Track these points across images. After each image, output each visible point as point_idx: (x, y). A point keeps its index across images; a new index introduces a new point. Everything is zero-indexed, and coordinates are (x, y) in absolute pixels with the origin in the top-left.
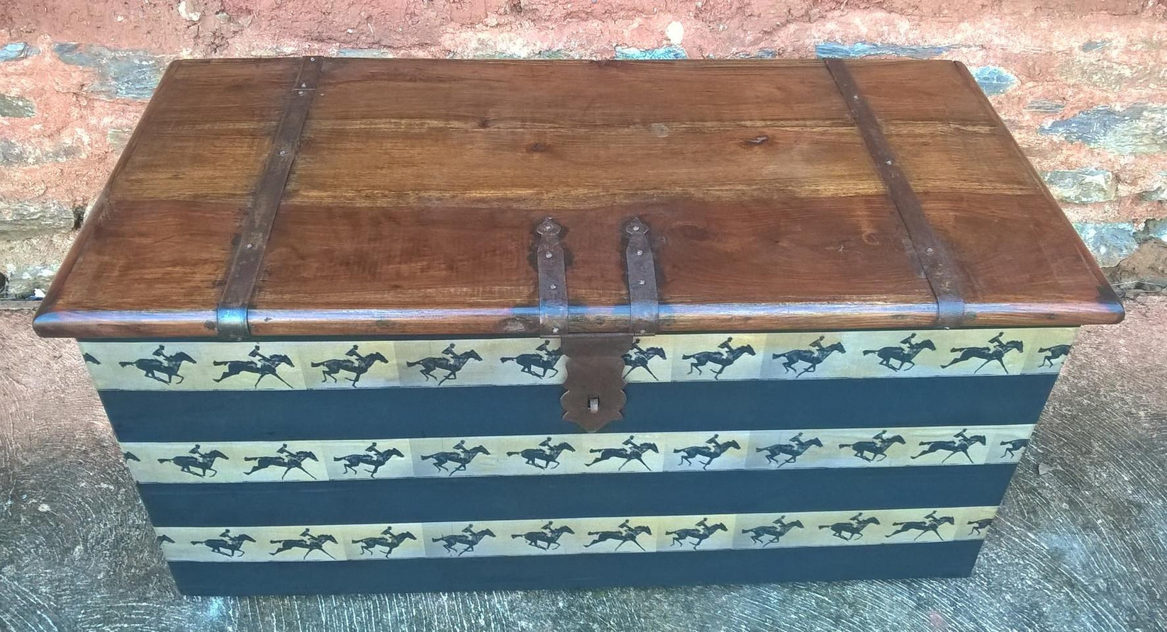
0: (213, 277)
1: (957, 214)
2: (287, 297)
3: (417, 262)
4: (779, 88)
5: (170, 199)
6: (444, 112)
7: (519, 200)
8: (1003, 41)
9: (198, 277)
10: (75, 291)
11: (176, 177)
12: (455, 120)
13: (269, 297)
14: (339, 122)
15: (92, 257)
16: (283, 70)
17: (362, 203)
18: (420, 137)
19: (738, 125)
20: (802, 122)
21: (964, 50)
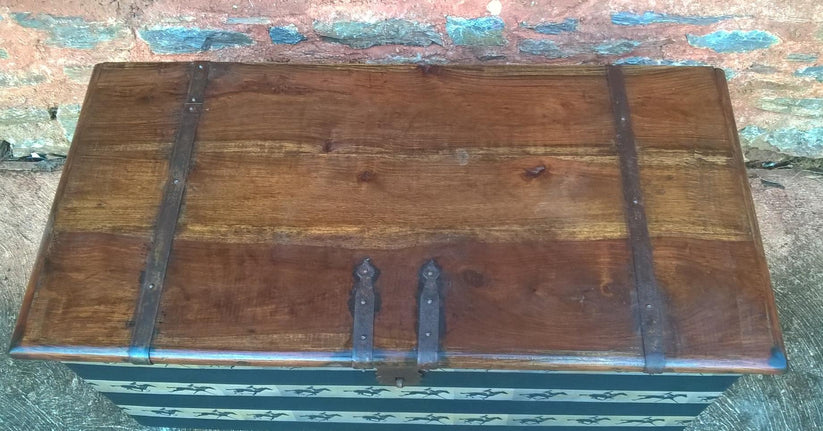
0: (126, 317)
1: (679, 263)
2: (176, 340)
3: (268, 305)
4: (563, 105)
5: (96, 231)
6: (297, 132)
7: (347, 238)
8: (771, 13)
9: (117, 317)
10: (34, 330)
11: (99, 206)
12: (307, 142)
13: (165, 340)
14: (218, 144)
15: (45, 293)
16: (179, 78)
17: (232, 239)
18: (278, 162)
19: (524, 151)
20: (574, 149)
21: (737, 19)
